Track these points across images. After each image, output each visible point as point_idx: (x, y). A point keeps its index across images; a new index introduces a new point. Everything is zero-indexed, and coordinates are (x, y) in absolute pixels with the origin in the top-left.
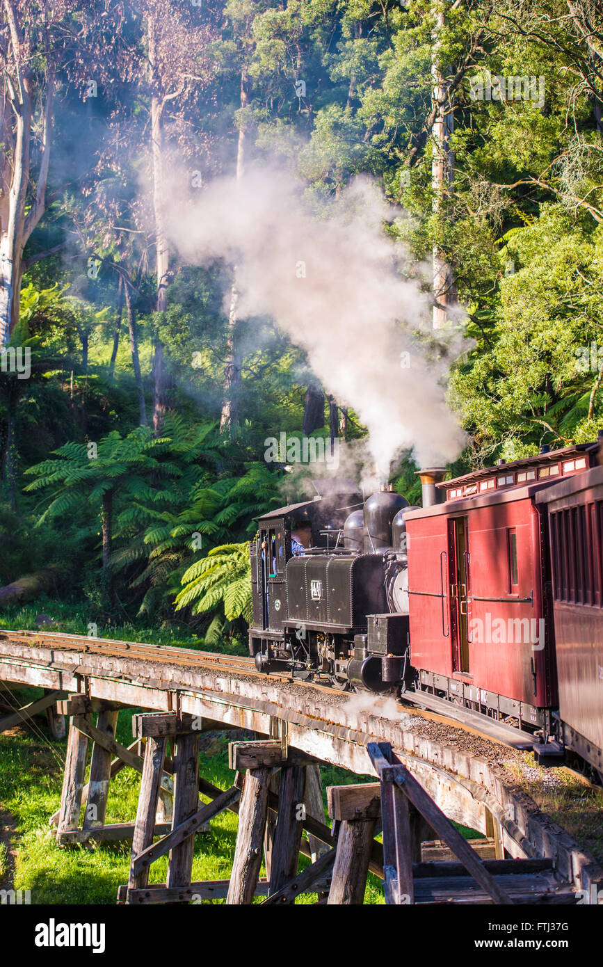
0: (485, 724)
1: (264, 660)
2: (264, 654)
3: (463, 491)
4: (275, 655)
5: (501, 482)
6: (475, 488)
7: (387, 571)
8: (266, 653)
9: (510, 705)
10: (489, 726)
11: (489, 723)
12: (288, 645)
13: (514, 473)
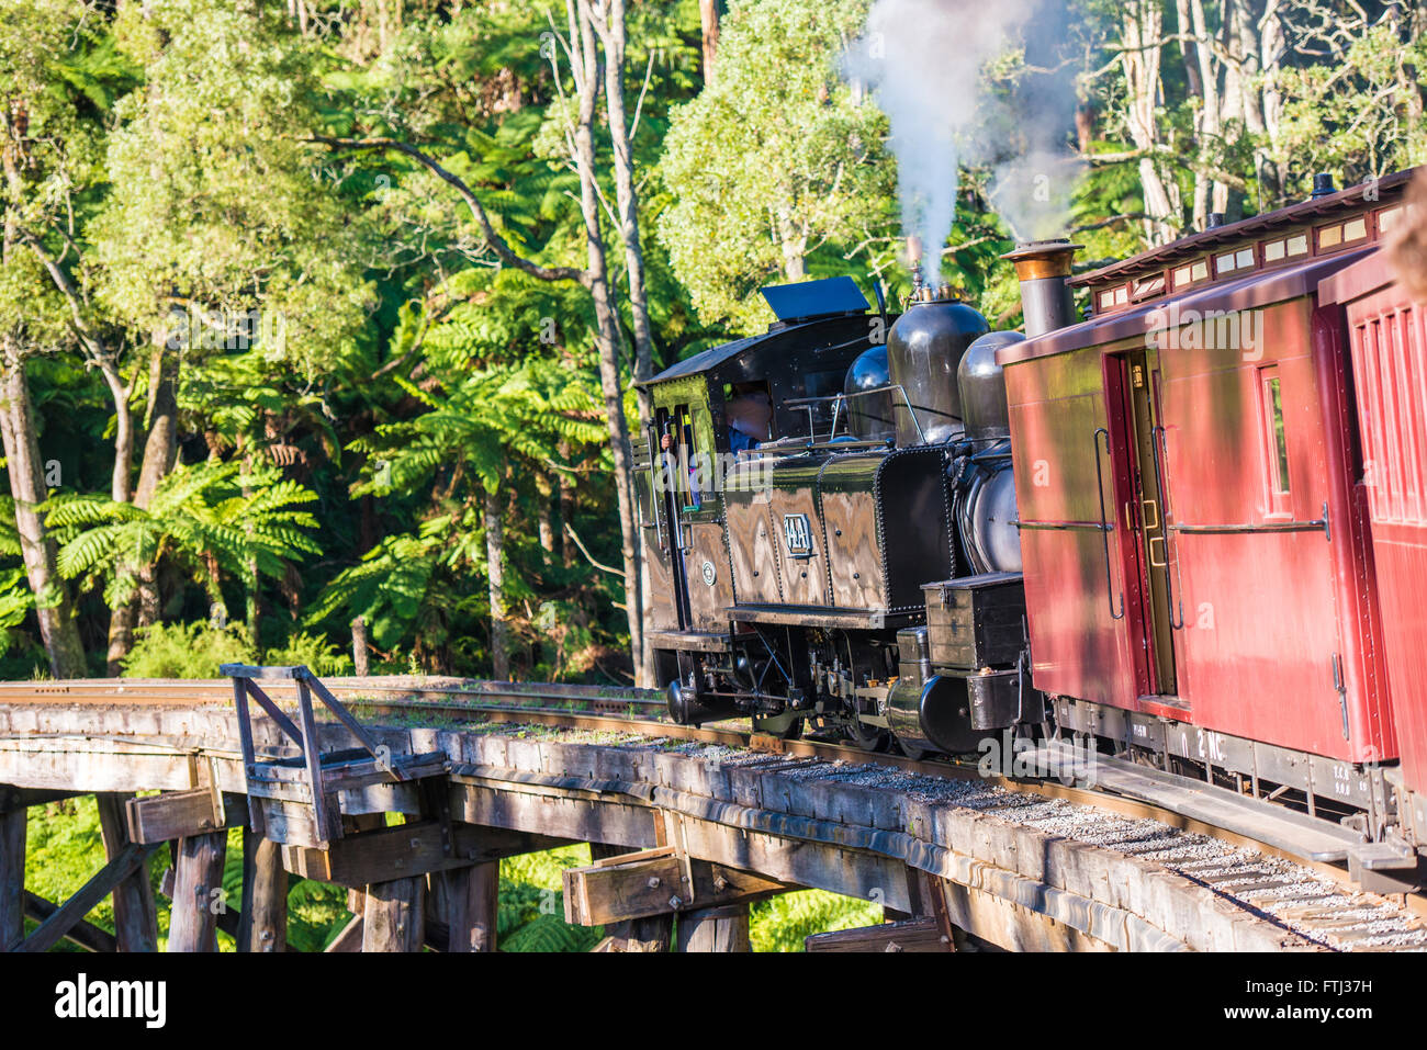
0: (1226, 808)
1: (688, 696)
2: (686, 683)
3: (1131, 291)
4: (712, 684)
5: (1225, 264)
6: (1159, 283)
7: (955, 480)
8: (692, 681)
9: (1284, 761)
10: (1237, 812)
11: (1235, 806)
12: (742, 662)
13: (1256, 242)
